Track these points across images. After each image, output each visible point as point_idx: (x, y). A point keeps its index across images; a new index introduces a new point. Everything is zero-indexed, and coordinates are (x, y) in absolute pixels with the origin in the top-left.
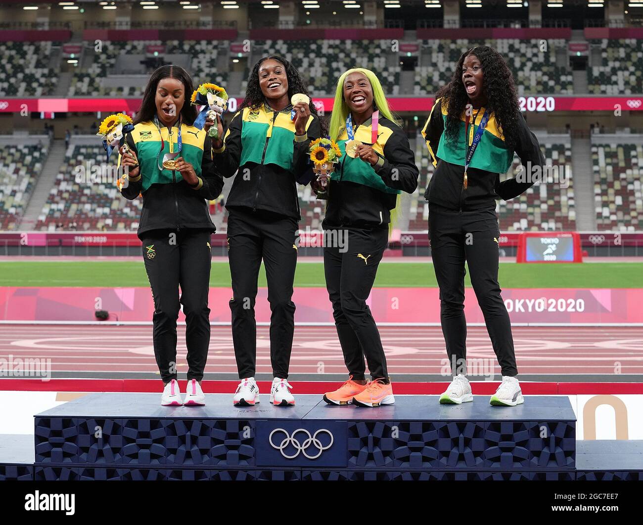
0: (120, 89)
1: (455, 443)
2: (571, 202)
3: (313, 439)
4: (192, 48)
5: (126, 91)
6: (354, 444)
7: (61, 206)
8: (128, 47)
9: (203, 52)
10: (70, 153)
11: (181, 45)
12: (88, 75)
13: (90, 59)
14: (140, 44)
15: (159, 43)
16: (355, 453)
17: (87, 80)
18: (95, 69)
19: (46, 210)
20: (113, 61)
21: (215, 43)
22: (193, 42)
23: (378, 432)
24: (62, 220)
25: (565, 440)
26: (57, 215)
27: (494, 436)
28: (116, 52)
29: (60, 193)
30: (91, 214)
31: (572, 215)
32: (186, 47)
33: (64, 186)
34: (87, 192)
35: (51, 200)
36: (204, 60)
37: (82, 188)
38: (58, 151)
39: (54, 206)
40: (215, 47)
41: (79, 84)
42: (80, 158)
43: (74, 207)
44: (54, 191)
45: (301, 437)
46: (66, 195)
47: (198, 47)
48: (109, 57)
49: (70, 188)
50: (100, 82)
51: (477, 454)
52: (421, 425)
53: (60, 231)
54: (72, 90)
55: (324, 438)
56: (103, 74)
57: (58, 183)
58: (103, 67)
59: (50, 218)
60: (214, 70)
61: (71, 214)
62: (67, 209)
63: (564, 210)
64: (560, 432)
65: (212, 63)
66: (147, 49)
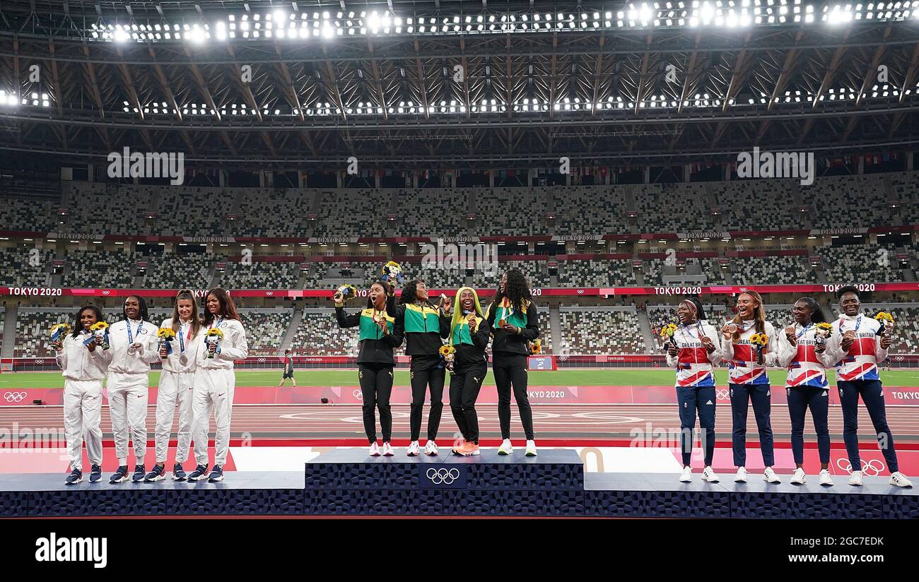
0: (329, 286)
1: (522, 475)
2: (550, 340)
3: (448, 474)
4: (364, 265)
5: (332, 286)
6: (470, 476)
7: (300, 343)
8: (333, 265)
9: (369, 267)
10: (304, 317)
11: (359, 264)
12: (313, 279)
13: (314, 271)
14: (339, 264)
15: (348, 263)
16: (471, 481)
17: (312, 281)
18: (316, 276)
19: (292, 345)
20: (325, 272)
21: (376, 263)
22: (365, 263)
23: (482, 470)
24: (300, 351)
25: (578, 474)
26: (297, 347)
27: (542, 472)
28: (327, 267)
29: (299, 336)
30: (315, 347)
31: (550, 347)
32: (362, 265)
33: (301, 333)
34: (312, 336)
35: (295, 340)
36: (370, 271)
37: (310, 335)
38: (298, 316)
39: (296, 343)
40: (376, 265)
41: (309, 283)
42: (309, 319)
43: (306, 343)
44: (296, 336)
45: (443, 473)
46: (302, 338)
47: (367, 265)
48: (323, 270)
49: (304, 334)
50: (320, 282)
51: (533, 481)
52: (504, 466)
53: (299, 356)
54: (305, 286)
55: (454, 473)
56: (320, 278)
57: (298, 332)
58: (320, 274)
59: (294, 349)
60: (375, 276)
61: (304, 347)
62: (302, 345)
63: (547, 344)
64: (576, 470)
65: (374, 273)
66: (342, 266)
